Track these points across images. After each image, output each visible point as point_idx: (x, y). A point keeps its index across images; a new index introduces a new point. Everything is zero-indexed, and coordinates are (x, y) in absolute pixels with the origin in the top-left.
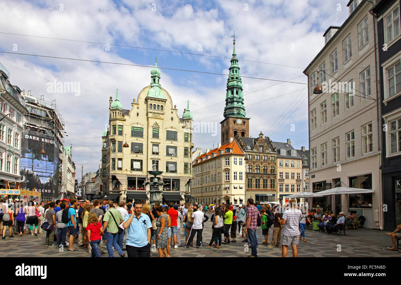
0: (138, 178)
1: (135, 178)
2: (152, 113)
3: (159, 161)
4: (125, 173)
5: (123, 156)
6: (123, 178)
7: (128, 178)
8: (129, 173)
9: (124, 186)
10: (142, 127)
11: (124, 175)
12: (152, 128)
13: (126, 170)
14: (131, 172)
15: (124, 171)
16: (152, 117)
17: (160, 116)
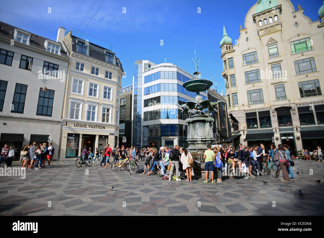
0: (259, 113)
1: (255, 113)
2: (263, 29)
3: (285, 85)
4: (242, 109)
5: (238, 89)
6: (240, 115)
7: (246, 114)
8: (247, 108)
9: (243, 125)
10: (255, 50)
11: (241, 112)
12: (267, 46)
13: (243, 105)
14: (249, 106)
15: (241, 106)
16: (264, 34)
17: (275, 29)
